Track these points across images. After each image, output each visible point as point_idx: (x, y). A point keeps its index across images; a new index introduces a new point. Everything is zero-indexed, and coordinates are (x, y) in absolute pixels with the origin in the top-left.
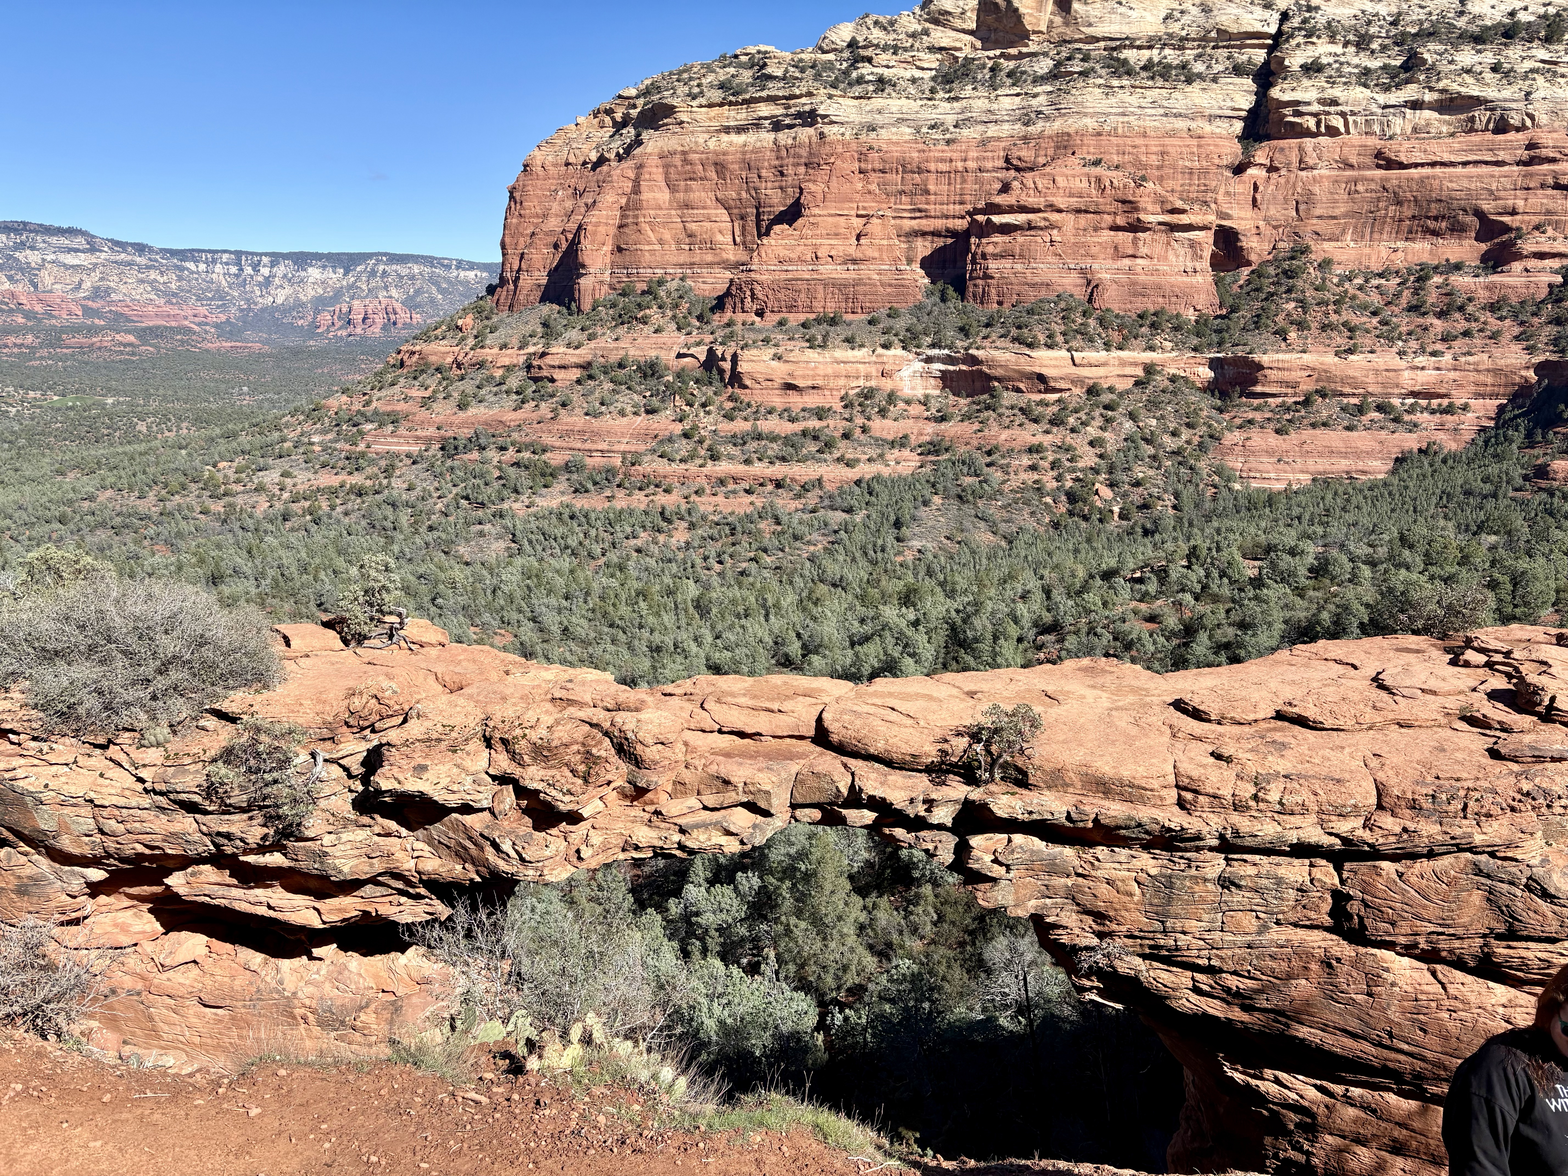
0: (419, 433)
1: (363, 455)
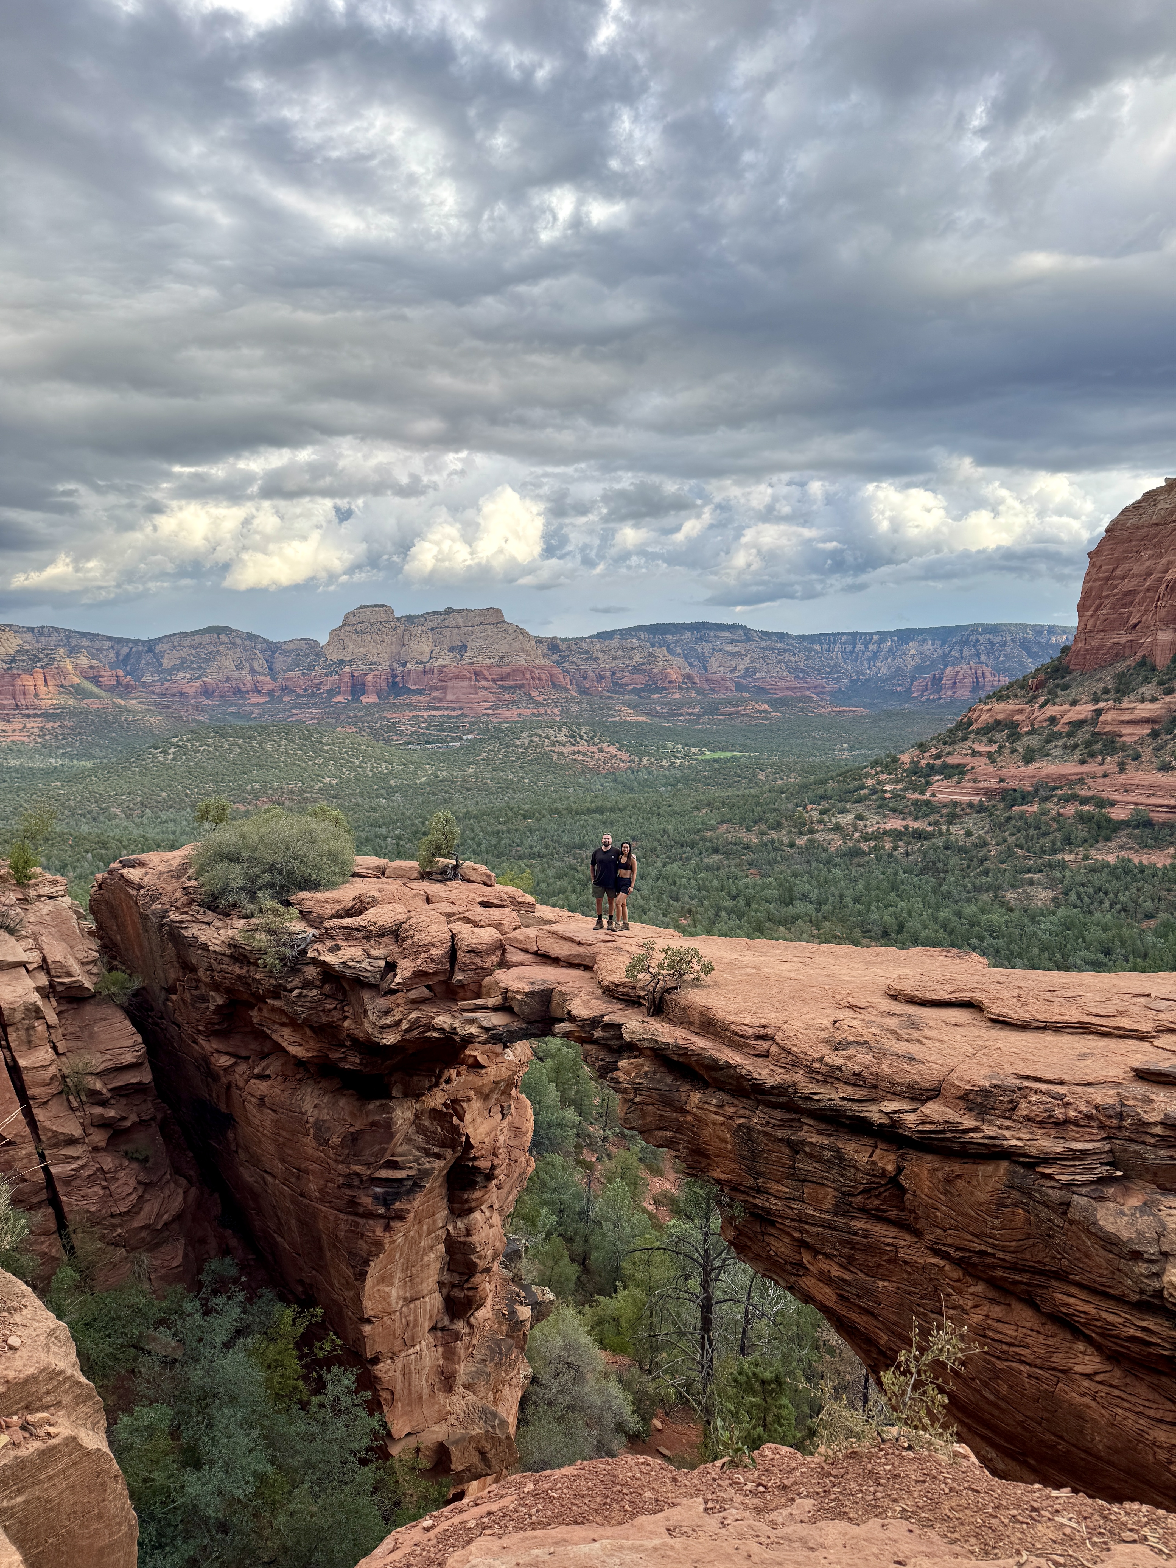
0: (981, 785)
1: (927, 803)
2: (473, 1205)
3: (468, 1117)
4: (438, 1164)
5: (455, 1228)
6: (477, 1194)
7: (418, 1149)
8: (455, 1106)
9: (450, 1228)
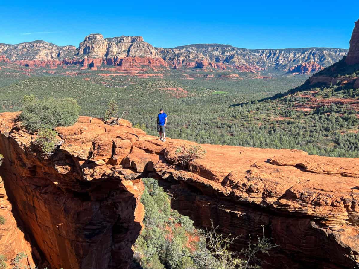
0: (312, 105)
2: (122, 239)
3: (120, 209)
4: (109, 224)
5: (115, 247)
6: (123, 235)
7: (101, 219)
8: (115, 205)
9: (113, 247)
